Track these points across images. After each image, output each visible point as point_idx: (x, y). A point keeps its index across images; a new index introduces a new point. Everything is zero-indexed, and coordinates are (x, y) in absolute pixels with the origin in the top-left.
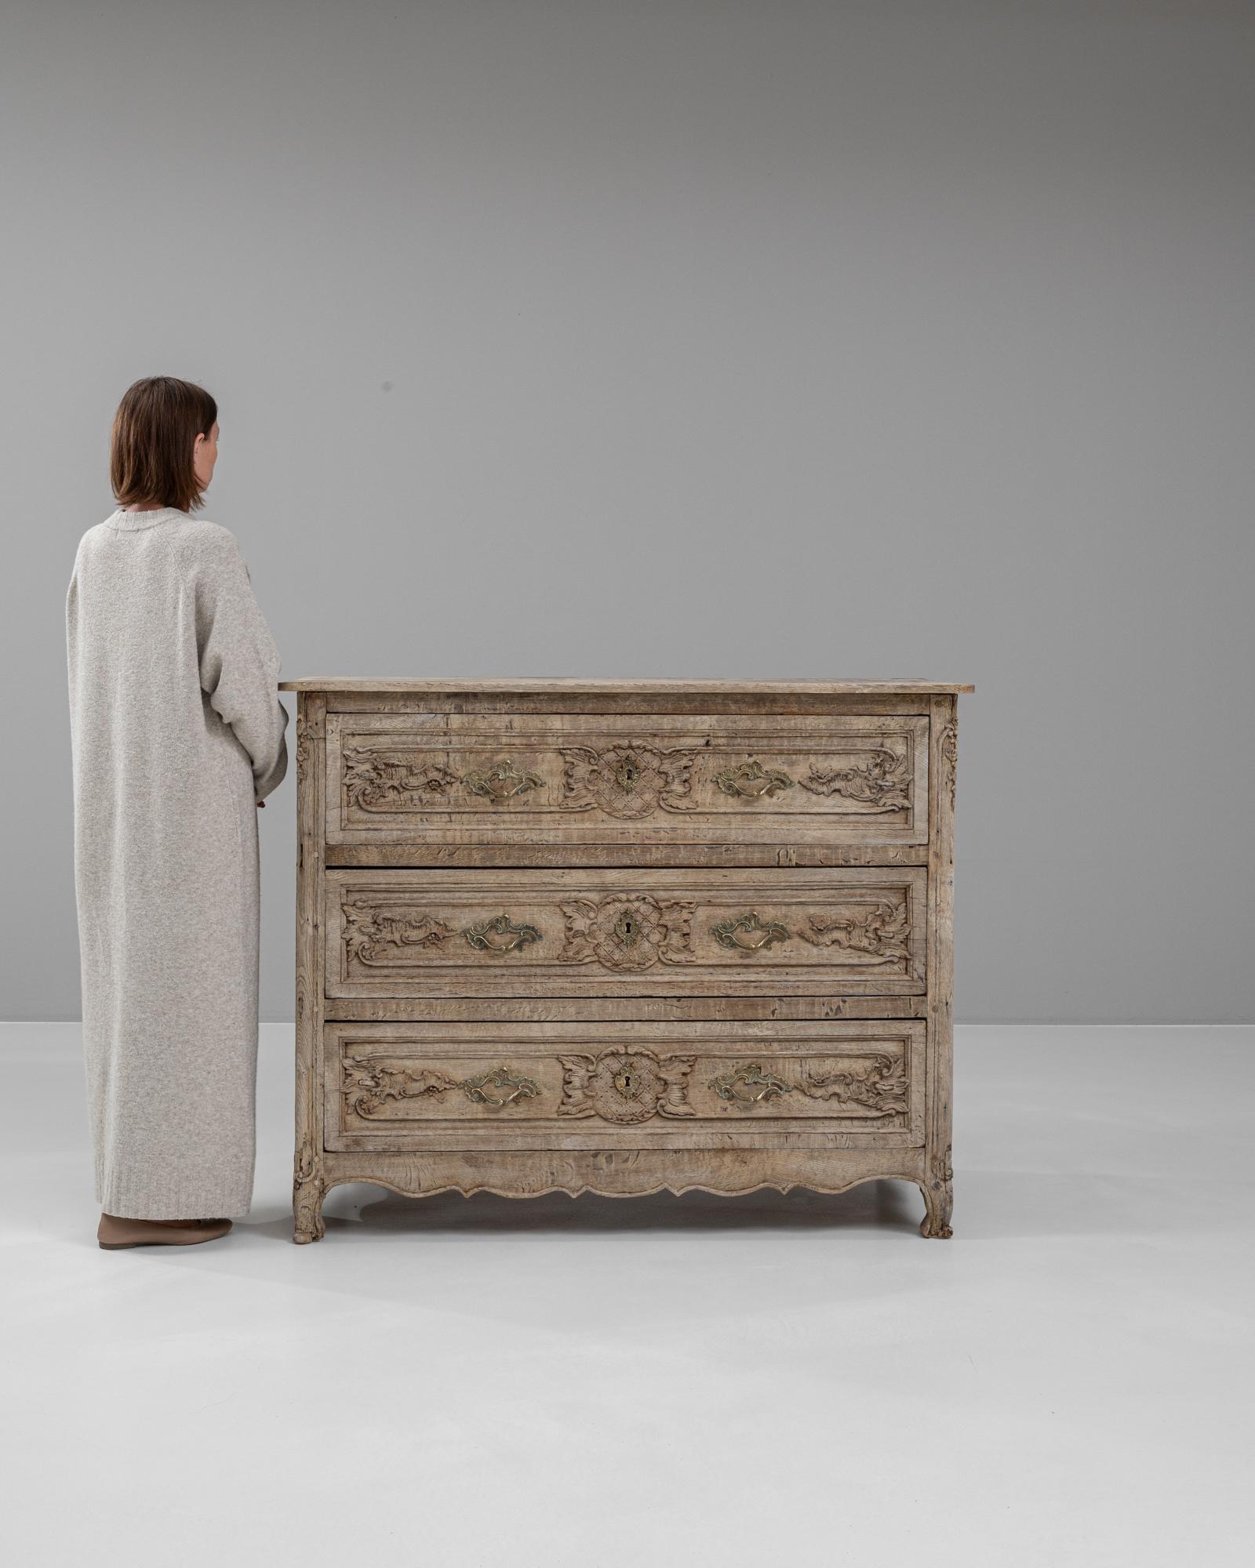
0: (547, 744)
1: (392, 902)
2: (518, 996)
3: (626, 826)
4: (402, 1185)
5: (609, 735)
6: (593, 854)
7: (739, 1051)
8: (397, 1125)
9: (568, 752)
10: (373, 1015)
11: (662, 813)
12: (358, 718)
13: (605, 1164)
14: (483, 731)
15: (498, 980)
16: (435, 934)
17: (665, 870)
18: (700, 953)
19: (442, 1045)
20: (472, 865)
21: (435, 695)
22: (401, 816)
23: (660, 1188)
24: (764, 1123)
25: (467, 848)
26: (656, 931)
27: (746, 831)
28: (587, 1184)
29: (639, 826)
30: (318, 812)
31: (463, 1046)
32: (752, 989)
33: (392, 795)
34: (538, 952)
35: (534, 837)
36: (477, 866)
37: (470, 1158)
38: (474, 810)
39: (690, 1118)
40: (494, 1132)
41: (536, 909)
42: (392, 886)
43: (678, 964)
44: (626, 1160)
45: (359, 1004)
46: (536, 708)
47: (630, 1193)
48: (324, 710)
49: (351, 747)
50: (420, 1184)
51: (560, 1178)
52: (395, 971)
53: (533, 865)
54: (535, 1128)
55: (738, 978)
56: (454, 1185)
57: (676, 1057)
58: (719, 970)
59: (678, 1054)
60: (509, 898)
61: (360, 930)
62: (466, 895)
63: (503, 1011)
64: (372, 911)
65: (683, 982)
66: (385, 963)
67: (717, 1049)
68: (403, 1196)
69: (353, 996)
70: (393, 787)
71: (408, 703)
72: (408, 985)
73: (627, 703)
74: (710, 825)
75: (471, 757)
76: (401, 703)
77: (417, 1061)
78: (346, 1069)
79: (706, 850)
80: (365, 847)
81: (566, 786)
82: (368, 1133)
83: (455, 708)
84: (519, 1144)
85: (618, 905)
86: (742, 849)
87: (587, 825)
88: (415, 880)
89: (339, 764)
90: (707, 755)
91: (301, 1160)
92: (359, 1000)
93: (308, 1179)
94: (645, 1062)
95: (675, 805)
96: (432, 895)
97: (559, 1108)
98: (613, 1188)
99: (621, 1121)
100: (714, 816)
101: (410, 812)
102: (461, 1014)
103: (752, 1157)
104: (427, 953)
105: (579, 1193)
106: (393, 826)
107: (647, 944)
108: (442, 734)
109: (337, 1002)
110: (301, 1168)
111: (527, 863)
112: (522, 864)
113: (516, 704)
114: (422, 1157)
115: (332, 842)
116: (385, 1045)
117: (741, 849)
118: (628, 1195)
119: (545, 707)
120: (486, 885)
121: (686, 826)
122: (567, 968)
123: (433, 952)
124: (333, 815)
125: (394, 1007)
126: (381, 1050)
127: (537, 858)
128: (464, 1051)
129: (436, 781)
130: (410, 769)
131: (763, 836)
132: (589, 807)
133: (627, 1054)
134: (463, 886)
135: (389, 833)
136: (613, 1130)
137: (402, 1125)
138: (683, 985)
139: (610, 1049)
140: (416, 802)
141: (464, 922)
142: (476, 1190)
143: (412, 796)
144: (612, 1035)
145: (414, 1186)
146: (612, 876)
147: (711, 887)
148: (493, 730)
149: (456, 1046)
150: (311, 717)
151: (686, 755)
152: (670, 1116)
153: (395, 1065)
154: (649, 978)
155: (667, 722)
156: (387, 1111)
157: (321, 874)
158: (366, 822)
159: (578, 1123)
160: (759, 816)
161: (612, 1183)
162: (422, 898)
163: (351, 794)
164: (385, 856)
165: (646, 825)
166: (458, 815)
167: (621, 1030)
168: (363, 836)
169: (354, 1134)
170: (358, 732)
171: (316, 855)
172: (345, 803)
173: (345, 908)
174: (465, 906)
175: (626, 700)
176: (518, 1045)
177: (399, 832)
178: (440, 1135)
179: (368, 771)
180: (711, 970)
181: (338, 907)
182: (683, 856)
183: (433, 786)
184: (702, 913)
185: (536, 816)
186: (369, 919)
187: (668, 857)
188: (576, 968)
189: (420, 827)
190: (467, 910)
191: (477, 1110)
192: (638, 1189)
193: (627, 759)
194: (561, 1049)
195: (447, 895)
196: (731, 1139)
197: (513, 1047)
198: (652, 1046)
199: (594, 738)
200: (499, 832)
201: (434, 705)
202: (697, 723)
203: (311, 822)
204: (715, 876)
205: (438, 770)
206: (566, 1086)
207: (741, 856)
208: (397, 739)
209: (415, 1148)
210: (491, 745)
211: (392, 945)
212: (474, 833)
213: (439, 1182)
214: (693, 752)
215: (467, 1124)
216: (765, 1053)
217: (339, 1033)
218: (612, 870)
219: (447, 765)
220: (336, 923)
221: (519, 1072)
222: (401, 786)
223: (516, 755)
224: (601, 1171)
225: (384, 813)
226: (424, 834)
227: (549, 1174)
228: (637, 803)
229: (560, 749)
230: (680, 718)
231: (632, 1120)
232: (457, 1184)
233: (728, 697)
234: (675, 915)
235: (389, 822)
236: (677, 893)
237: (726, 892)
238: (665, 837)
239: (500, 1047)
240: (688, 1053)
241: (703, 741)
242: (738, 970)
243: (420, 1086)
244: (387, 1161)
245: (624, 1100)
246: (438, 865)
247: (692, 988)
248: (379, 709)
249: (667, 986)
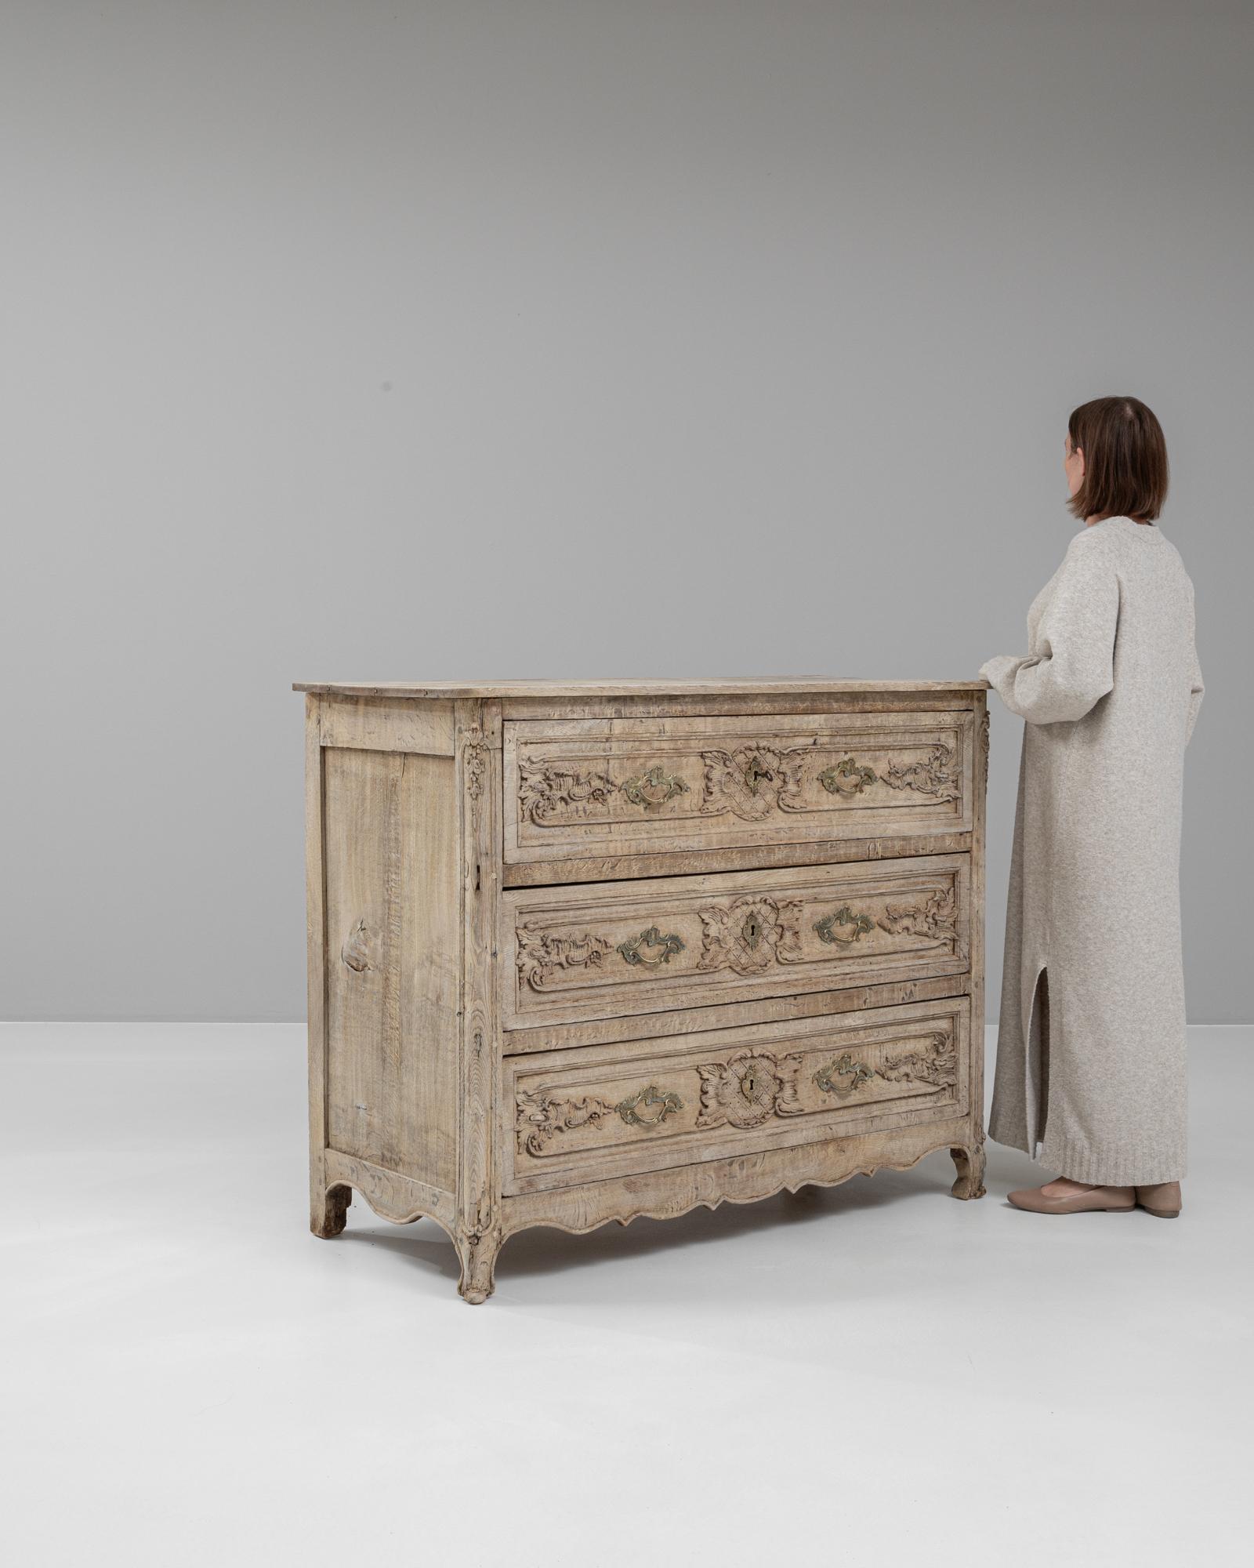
0: (691, 748)
1: (560, 921)
2: (669, 1009)
3: (753, 828)
4: (571, 1223)
5: (740, 737)
6: (729, 858)
7: (835, 1042)
8: (562, 1159)
9: (709, 755)
10: (547, 1044)
11: (780, 813)
12: (533, 725)
13: (738, 1172)
14: (639, 736)
15: (649, 995)
16: (596, 952)
17: (783, 870)
18: (806, 950)
19: (601, 1068)
20: (631, 877)
21: (597, 699)
22: (568, 828)
23: (781, 1188)
24: (852, 1110)
25: (627, 860)
26: (773, 932)
27: (845, 827)
28: (723, 1194)
29: (763, 827)
30: (495, 829)
31: (619, 1067)
32: (847, 981)
33: (560, 807)
34: (682, 961)
35: (681, 844)
36: (635, 877)
37: (630, 1183)
38: (632, 819)
39: (801, 1114)
40: (646, 1153)
41: (679, 918)
42: (561, 904)
43: (792, 963)
44: (755, 1165)
45: (535, 1035)
46: (682, 711)
47: (757, 1197)
48: (500, 717)
49: (524, 757)
50: (586, 1220)
51: (703, 1192)
52: (560, 995)
53: (682, 873)
54: (677, 1143)
55: (837, 972)
56: (615, 1214)
57: (789, 1055)
58: (821, 965)
59: (792, 1052)
60: (657, 908)
61: (531, 955)
62: (621, 909)
63: (656, 1026)
64: (541, 933)
65: (796, 980)
66: (553, 987)
67: (818, 1042)
68: (572, 1235)
69: (527, 1026)
70: (562, 799)
71: (575, 708)
72: (576, 1009)
73: (755, 705)
74: (816, 823)
75: (627, 764)
76: (569, 708)
77: (579, 1088)
78: (518, 1105)
79: (816, 847)
80: (537, 865)
81: (706, 790)
82: (537, 1172)
83: (615, 712)
84: (668, 1162)
85: (744, 908)
86: (843, 844)
87: (723, 829)
88: (581, 897)
89: (515, 776)
90: (814, 754)
91: (479, 1212)
92: (534, 1030)
93: (487, 1232)
94: (765, 1062)
95: (791, 805)
96: (593, 911)
97: (698, 1119)
98: (744, 1194)
99: (747, 1125)
100: (819, 813)
101: (576, 825)
102: (623, 1034)
103: (848, 1145)
104: (588, 974)
105: (718, 1205)
106: (563, 840)
107: (766, 946)
108: (604, 740)
109: (515, 1034)
110: (479, 1220)
111: (677, 871)
112: (672, 873)
113: (666, 707)
114: (589, 1189)
115: (509, 860)
116: (552, 1074)
117: (841, 845)
118: (756, 1200)
119: (690, 709)
120: (641, 897)
121: (800, 824)
122: (704, 976)
123: (592, 971)
124: (511, 831)
125: (565, 1033)
126: (548, 1080)
127: (685, 865)
128: (619, 1073)
129: (599, 790)
130: (577, 779)
131: (857, 832)
132: (724, 811)
133: (753, 1057)
134: (622, 899)
135: (560, 847)
136: (740, 1134)
137: (566, 1158)
138: (796, 983)
139: (739, 1054)
140: (581, 813)
141: (619, 937)
142: (634, 1217)
143: (577, 807)
144: (742, 1039)
145: (582, 1220)
146: (743, 878)
147: (818, 884)
148: (648, 735)
149: (612, 1067)
150: (488, 725)
151: (799, 754)
152: (786, 1114)
153: (559, 1095)
154: (770, 979)
155: (788, 722)
156: (555, 1143)
157: (499, 896)
158: (537, 838)
159: (712, 1132)
160: (852, 812)
161: (743, 1189)
162: (585, 915)
163: (525, 807)
164: (556, 873)
165: (769, 826)
166: (617, 825)
167: (748, 1034)
168: (538, 853)
169: (527, 1175)
170: (532, 741)
171: (494, 876)
172: (520, 820)
173: (519, 932)
174: (621, 920)
175: (753, 700)
176: (663, 1060)
177: (569, 847)
178: (601, 1163)
179: (540, 782)
180: (814, 966)
181: (513, 931)
182: (799, 855)
183: (597, 796)
184: (808, 909)
185: (681, 822)
186: (539, 942)
187: (788, 857)
188: (710, 975)
189: (587, 840)
190: (622, 924)
191: (632, 1131)
192: (763, 1192)
193: (754, 760)
194: (698, 1059)
195: (605, 910)
196: (831, 1129)
197: (659, 1063)
198: (770, 1047)
199: (728, 740)
200: (653, 840)
201: (597, 709)
202: (810, 722)
203: (488, 841)
204: (820, 873)
205: (601, 778)
206: (704, 1097)
207: (842, 851)
208: (564, 746)
209: (581, 1180)
210: (645, 749)
211: (558, 967)
212: (633, 843)
213: (603, 1214)
214: (805, 751)
215: (622, 1149)
216: (856, 1042)
217: (514, 1067)
218: (743, 873)
219: (607, 772)
220: (511, 947)
221: (665, 1088)
222: (569, 796)
223: (665, 760)
224: (735, 1179)
225: (553, 826)
226: (590, 846)
227: (694, 1189)
228: (760, 805)
229: (702, 753)
230: (797, 717)
231: (756, 1123)
232: (618, 1213)
233: (831, 695)
234: (788, 914)
235: (558, 836)
236: (789, 893)
237: (826, 888)
238: (784, 837)
239: (649, 1063)
240: (799, 1050)
241: (811, 740)
242: (835, 963)
243: (583, 1114)
244: (558, 1199)
245: (748, 1104)
246: (602, 879)
247: (804, 985)
248: (549, 715)
249: (784, 985)
